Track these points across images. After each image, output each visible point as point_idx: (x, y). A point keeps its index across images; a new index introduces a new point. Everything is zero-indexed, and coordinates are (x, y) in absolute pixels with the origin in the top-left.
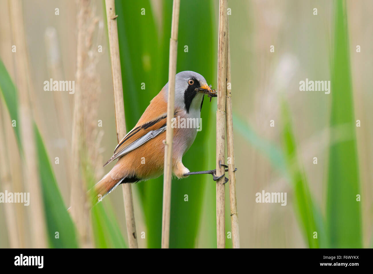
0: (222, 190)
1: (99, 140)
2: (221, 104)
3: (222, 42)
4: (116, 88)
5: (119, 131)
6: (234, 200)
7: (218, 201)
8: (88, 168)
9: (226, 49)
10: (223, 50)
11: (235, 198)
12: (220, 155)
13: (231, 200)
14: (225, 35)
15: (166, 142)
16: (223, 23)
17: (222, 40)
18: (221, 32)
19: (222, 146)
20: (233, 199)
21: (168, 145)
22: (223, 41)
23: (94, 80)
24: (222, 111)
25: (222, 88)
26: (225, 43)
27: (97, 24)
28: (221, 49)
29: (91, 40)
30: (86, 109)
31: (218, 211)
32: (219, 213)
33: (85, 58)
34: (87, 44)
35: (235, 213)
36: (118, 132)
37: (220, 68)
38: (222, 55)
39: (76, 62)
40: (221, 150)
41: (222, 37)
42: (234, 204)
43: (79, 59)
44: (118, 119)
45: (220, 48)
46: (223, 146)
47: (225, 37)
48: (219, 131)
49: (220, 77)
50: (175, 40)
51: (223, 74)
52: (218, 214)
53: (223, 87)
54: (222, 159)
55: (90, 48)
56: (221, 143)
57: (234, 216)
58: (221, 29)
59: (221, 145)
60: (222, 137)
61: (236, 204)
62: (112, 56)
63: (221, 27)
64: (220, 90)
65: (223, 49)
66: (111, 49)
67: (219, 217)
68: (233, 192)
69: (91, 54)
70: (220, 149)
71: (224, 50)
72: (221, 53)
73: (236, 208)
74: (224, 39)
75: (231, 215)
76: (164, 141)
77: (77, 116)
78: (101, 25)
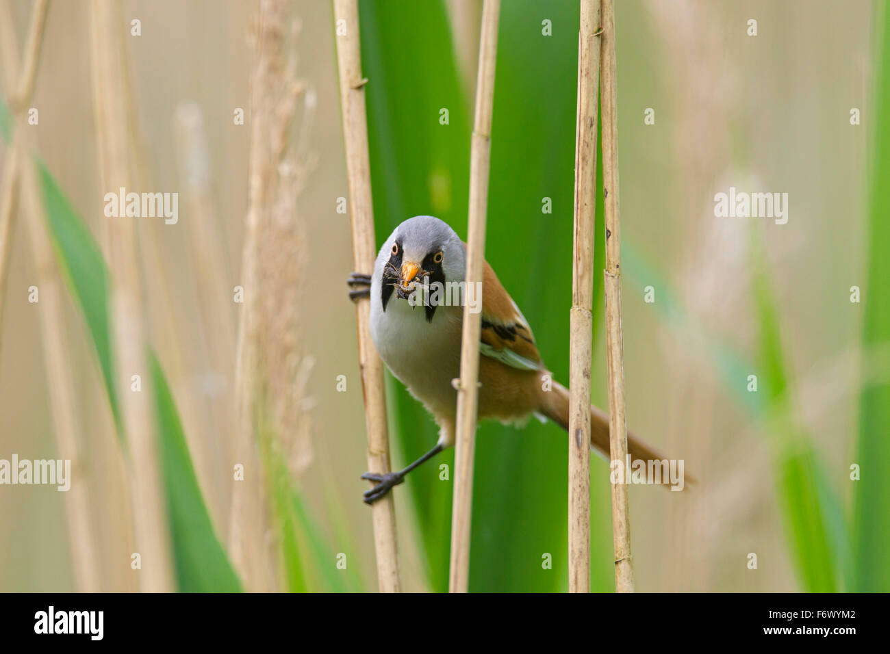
0: (584, 503)
1: (302, 378)
2: (581, 293)
3: (584, 141)
4: (360, 254)
5: (367, 360)
6: (624, 525)
7: (573, 528)
8: (275, 445)
9: (594, 158)
10: (587, 162)
11: (627, 521)
12: (578, 415)
13: (617, 525)
14: (592, 125)
15: (460, 384)
16: (588, 97)
17: (584, 136)
18: (582, 118)
19: (584, 393)
20: (621, 523)
21: (465, 392)
22: (587, 140)
23: (290, 232)
24: (583, 310)
25: (584, 256)
26: (593, 146)
27: (300, 97)
28: (583, 159)
29: (285, 135)
30: (270, 303)
31: (572, 551)
32: (576, 556)
33: (270, 178)
34: (276, 144)
35: (626, 557)
36: (363, 361)
37: (579, 205)
38: (586, 173)
39: (248, 188)
40: (580, 405)
41: (585, 131)
42: (624, 536)
43: (256, 182)
44: (364, 330)
45: (581, 157)
46: (587, 394)
47: (594, 131)
48: (577, 358)
49: (581, 226)
50: (482, 136)
51: (588, 219)
52: (573, 558)
53: (587, 253)
54: (583, 426)
55: (282, 155)
56: (583, 388)
57: (623, 565)
58: (583, 112)
59: (580, 391)
60: (584, 373)
61: (628, 537)
62: (351, 178)
63: (583, 107)
64: (579, 259)
65: (587, 158)
66: (349, 162)
67: (576, 567)
68: (622, 507)
69: (285, 169)
70: (579, 402)
71: (590, 161)
72: (583, 169)
73: (629, 545)
74: (590, 135)
75: (616, 563)
76: (455, 382)
77: (248, 321)
78: (311, 100)
